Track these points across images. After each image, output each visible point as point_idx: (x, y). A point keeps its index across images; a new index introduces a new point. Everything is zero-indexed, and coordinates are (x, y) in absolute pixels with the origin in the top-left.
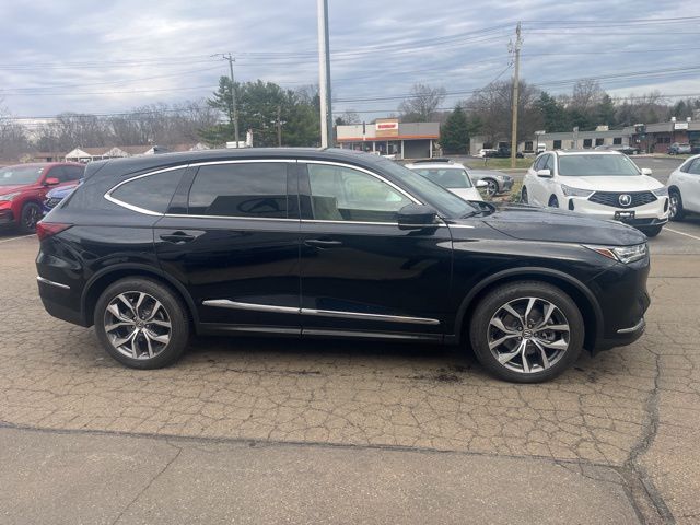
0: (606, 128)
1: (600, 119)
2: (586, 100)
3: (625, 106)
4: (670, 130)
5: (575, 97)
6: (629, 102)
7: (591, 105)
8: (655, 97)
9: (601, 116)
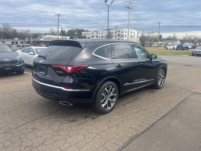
0: (17, 39)
1: (14, 36)
2: (7, 30)
3: (20, 33)
4: (39, 41)
5: (3, 28)
6: (21, 32)
7: (10, 31)
8: (28, 31)
9: (14, 35)
